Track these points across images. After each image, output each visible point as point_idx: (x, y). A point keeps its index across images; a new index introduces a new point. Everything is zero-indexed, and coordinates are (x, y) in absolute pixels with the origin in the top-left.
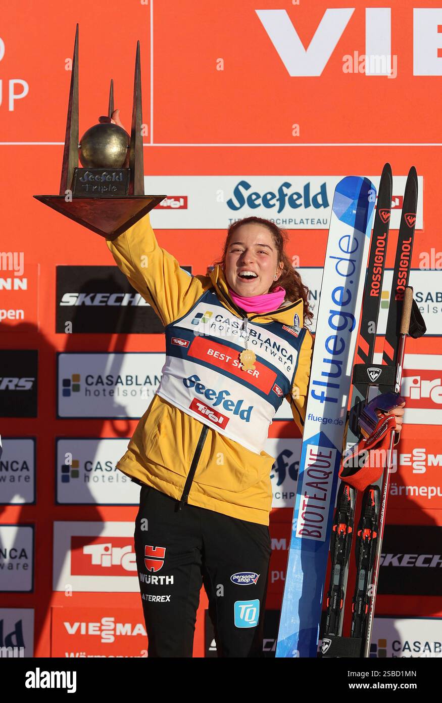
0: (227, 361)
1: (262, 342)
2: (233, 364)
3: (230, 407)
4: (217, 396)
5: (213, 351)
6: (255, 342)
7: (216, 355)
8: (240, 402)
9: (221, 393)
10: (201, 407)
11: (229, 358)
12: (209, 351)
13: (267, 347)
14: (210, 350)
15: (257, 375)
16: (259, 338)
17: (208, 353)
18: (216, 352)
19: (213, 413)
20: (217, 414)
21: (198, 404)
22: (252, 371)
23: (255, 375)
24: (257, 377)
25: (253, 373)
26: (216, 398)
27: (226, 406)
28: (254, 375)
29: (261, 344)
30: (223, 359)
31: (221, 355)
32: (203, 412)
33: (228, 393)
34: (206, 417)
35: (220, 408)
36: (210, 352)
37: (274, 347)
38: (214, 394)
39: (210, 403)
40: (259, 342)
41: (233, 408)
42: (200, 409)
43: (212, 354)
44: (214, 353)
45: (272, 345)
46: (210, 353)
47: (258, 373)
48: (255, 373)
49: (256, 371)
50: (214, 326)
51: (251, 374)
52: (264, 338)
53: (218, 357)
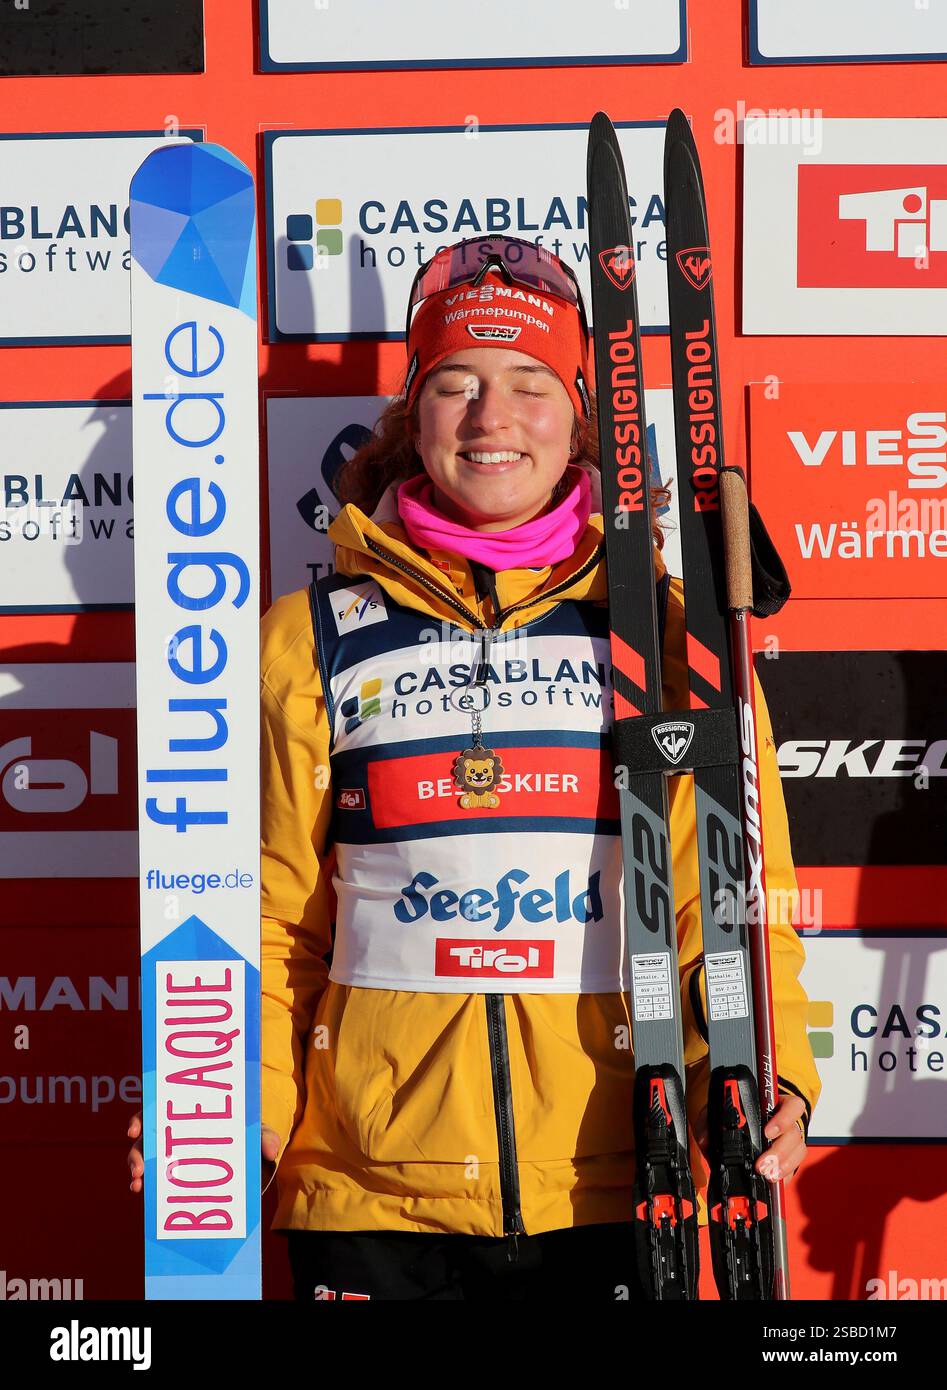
1: (549, 684)
3: (543, 910)
4: (496, 899)
5: (431, 784)
6: (529, 698)
7: (445, 791)
8: (563, 881)
9: (503, 886)
10: (464, 955)
12: (421, 790)
13: (567, 692)
14: (420, 784)
15: (572, 784)
16: (536, 677)
17: (422, 796)
18: (440, 782)
19: (503, 951)
20: (518, 948)
21: (454, 952)
22: (556, 783)
23: (570, 788)
24: (575, 790)
25: (560, 786)
26: (495, 906)
27: (532, 914)
28: (565, 790)
29: (550, 692)
32: (476, 964)
33: (519, 876)
34: (491, 972)
35: (520, 928)
36: (424, 790)
37: (587, 681)
38: (485, 897)
39: (485, 930)
40: (540, 688)
41: (551, 907)
42: (464, 962)
43: (432, 793)
44: (435, 788)
45: (579, 675)
46: (426, 793)
47: (575, 779)
48: (565, 784)
49: (565, 777)
50: (399, 710)
51: (557, 790)
52: (549, 669)
53: (450, 794)
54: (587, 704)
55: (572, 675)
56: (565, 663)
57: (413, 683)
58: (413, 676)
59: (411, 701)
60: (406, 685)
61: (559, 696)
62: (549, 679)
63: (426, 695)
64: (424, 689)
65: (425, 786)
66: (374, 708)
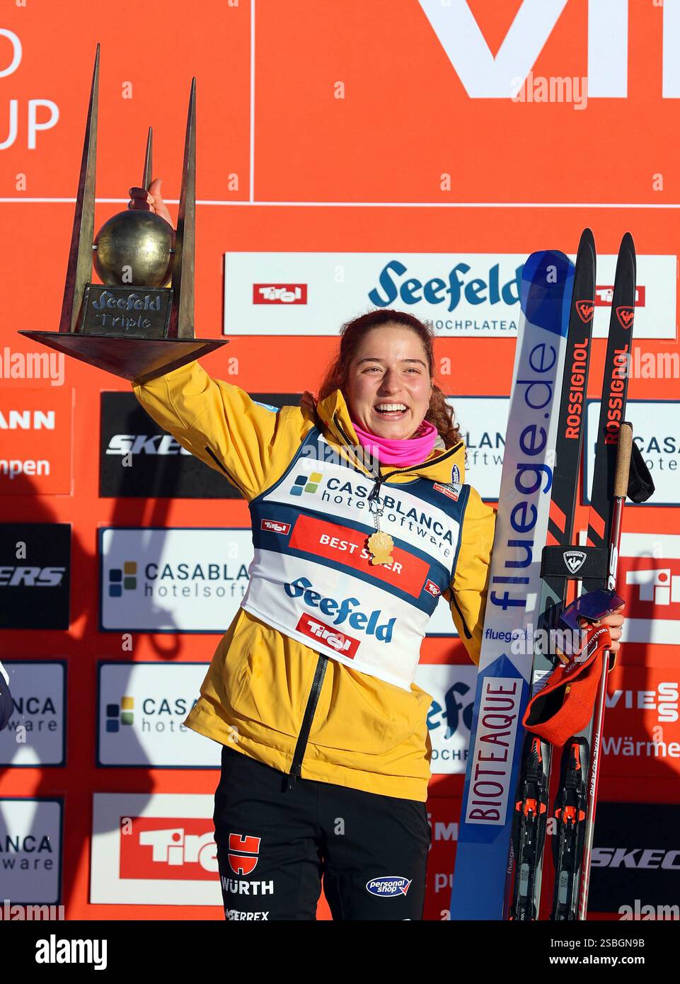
0: (351, 552)
1: (402, 516)
2: (361, 556)
3: (360, 624)
4: (339, 608)
5: (329, 538)
6: (391, 518)
7: (334, 544)
8: (375, 614)
9: (345, 604)
10: (315, 627)
11: (354, 546)
12: (322, 538)
13: (411, 523)
14: (324, 536)
16: (398, 510)
17: (321, 542)
18: (334, 539)
19: (334, 635)
20: (340, 636)
21: (310, 623)
23: (396, 570)
24: (399, 572)
25: (392, 567)
26: (338, 611)
27: (354, 623)
28: (394, 570)
29: (402, 519)
30: (345, 548)
31: (342, 543)
32: (318, 634)
33: (355, 603)
34: (324, 641)
35: (345, 627)
36: (324, 539)
37: (421, 523)
38: (335, 605)
39: (329, 620)
40: (399, 516)
41: (365, 624)
42: (313, 630)
43: (327, 542)
44: (330, 541)
45: (419, 519)
46: (324, 541)
47: (401, 567)
48: (395, 567)
49: (396, 564)
50: (326, 496)
51: (390, 568)
52: (405, 509)
53: (336, 547)
54: (419, 534)
55: (415, 517)
56: (413, 510)
57: (337, 485)
58: (338, 482)
59: (333, 494)
60: (333, 484)
61: (406, 523)
62: (404, 514)
63: (341, 494)
64: (341, 490)
65: (326, 538)
66: (312, 489)
